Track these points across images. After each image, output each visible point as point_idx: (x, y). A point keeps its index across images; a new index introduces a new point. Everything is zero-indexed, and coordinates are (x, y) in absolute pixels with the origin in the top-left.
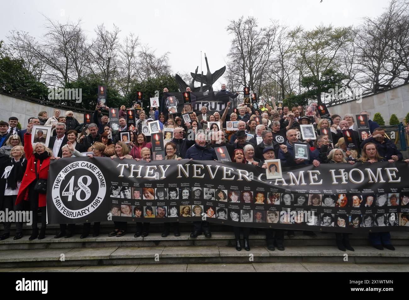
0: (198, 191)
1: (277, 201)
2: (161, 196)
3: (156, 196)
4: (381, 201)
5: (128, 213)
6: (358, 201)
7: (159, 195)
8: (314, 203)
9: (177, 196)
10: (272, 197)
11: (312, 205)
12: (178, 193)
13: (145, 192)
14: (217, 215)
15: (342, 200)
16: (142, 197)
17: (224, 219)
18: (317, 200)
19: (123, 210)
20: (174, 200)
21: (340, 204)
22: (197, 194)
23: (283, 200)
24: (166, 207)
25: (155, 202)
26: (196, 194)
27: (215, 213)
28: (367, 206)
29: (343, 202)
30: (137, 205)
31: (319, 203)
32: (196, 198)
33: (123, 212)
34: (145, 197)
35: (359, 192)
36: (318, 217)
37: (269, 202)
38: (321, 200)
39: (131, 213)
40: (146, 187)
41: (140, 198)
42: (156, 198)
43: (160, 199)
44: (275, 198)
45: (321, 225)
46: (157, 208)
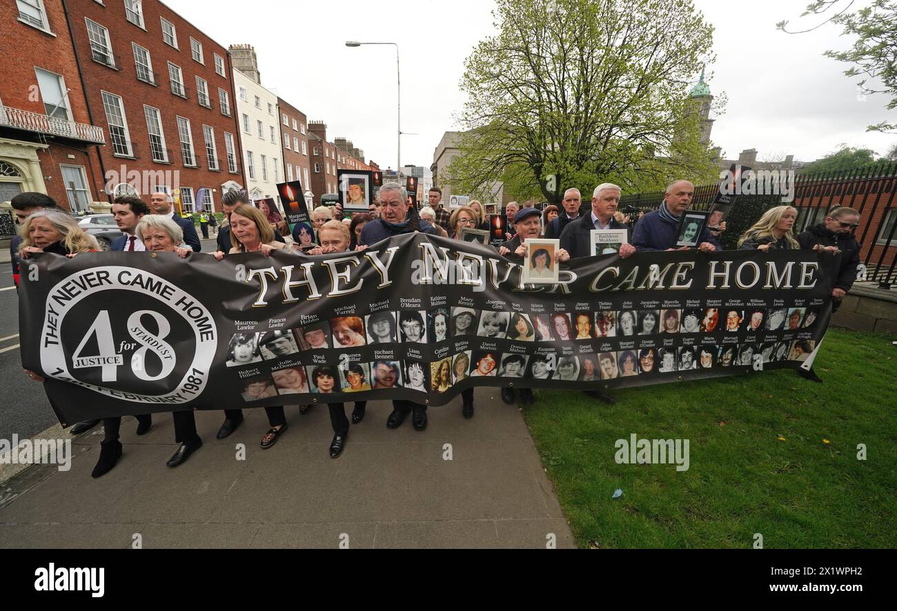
0: (466, 316)
1: (611, 328)
2: (383, 334)
3: (368, 335)
4: (775, 321)
5: (298, 384)
6: (735, 321)
7: (376, 331)
8: (669, 327)
9: (421, 335)
10: (602, 321)
11: (665, 332)
12: (425, 326)
13: (338, 328)
14: (501, 370)
15: (710, 319)
16: (330, 342)
17: (516, 376)
18: (674, 321)
19: (283, 381)
20: (415, 345)
21: (707, 325)
22: (462, 324)
23: (620, 325)
24: (398, 363)
25: (367, 353)
26: (458, 325)
27: (497, 367)
28: (751, 329)
29: (712, 322)
30: (320, 362)
31: (676, 327)
32: (458, 334)
33: (284, 385)
34: (339, 340)
35: (742, 304)
36: (675, 354)
37: (599, 333)
38: (679, 320)
39: (306, 384)
40: (340, 315)
41: (325, 346)
42: (370, 340)
43: (381, 341)
44: (607, 324)
45: (680, 370)
46: (375, 365)
